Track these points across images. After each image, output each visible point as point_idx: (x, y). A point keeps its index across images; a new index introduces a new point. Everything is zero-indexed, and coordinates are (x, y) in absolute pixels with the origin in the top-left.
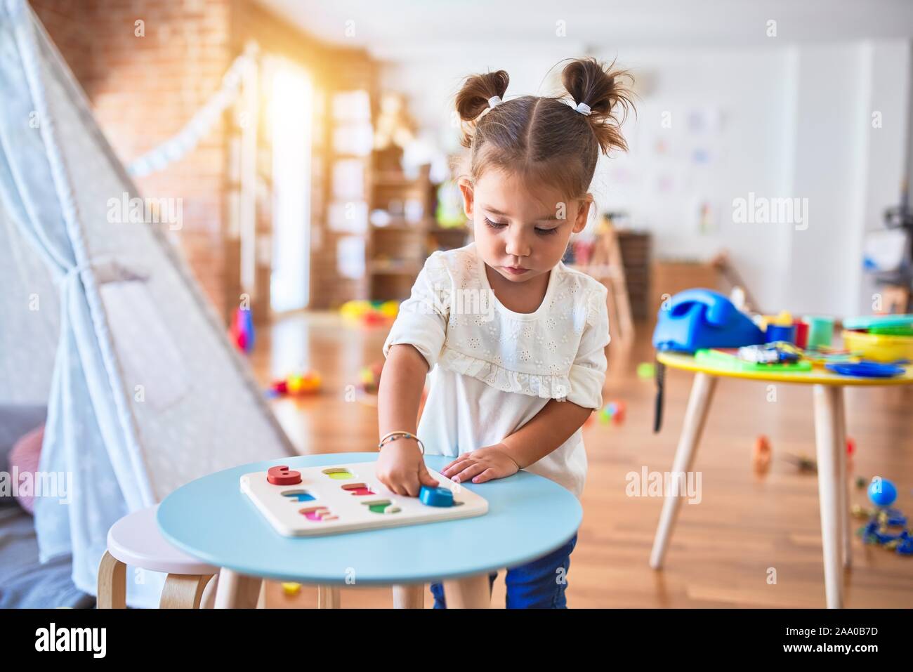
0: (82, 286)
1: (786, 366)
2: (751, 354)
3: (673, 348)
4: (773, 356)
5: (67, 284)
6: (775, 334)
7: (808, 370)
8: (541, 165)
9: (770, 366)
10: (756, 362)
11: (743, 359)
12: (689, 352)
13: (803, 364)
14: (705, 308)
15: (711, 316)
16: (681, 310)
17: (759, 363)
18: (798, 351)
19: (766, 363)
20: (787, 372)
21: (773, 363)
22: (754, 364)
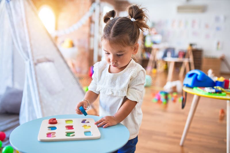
0: (30, 64)
1: (218, 94)
2: (208, 90)
3: (187, 86)
4: (214, 91)
5: (27, 63)
6: (218, 84)
7: (225, 95)
8: (115, 38)
9: (213, 94)
10: (208, 92)
11: (205, 91)
12: (191, 87)
13: (223, 93)
14: (197, 75)
15: (198, 77)
16: (191, 75)
17: (209, 93)
18: (223, 89)
19: (212, 93)
20: (218, 96)
21: (214, 93)
22: (208, 93)
